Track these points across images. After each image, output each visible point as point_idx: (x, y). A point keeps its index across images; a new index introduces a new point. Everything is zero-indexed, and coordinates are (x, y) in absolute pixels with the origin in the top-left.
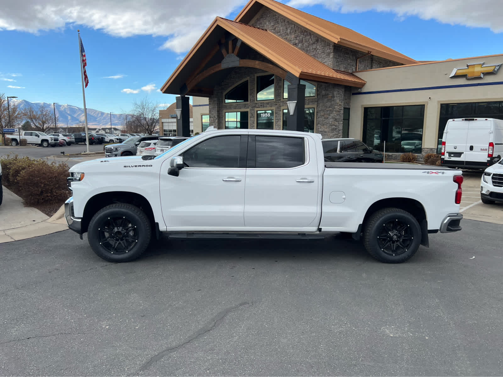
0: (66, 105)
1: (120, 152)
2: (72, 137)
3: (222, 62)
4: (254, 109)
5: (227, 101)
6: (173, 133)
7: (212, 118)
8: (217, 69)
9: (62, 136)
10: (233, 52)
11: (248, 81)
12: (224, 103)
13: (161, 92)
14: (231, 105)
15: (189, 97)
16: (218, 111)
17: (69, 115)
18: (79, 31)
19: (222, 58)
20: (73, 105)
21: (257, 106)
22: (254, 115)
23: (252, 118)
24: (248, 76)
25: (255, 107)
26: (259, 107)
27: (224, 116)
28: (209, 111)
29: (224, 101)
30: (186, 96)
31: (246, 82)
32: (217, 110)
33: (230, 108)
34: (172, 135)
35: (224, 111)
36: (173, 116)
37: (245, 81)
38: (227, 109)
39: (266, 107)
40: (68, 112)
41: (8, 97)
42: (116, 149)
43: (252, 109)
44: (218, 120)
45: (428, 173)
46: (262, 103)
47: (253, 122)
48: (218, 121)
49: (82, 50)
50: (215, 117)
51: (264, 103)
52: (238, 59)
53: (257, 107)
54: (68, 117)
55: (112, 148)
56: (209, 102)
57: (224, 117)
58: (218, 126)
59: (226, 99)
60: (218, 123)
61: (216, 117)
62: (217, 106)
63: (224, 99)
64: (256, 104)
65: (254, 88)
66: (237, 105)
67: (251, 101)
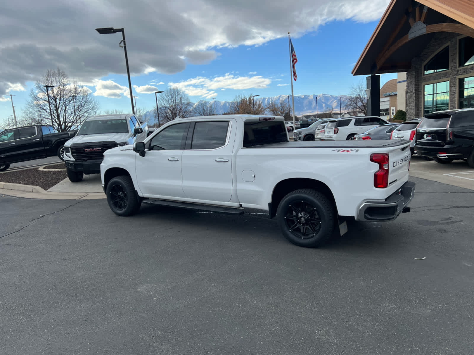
0: (322, 94)
1: (302, 135)
2: (298, 124)
3: (409, 33)
4: (456, 77)
5: (426, 72)
6: (386, 112)
7: (410, 93)
8: (404, 42)
9: (291, 124)
10: (420, 19)
11: (448, 46)
12: (423, 74)
13: (352, 74)
14: (430, 76)
15: (380, 75)
16: (416, 85)
17: (323, 103)
18: (289, 33)
19: (409, 28)
20: (328, 94)
21: (459, 72)
22: (455, 84)
23: (453, 88)
24: (449, 41)
25: (456, 75)
26: (462, 74)
27: (423, 89)
28: (407, 87)
29: (423, 72)
30: (376, 75)
31: (447, 49)
32: (414, 84)
33: (429, 80)
34: (385, 114)
35: (423, 84)
36: (386, 95)
37: (446, 47)
38: (426, 81)
39: (470, 72)
40: (323, 101)
41: (253, 96)
42: (300, 134)
43: (453, 77)
44: (415, 94)
45: (338, 151)
46: (465, 68)
47: (455, 92)
48: (415, 96)
49: (292, 49)
50: (412, 91)
51: (467, 68)
52: (425, 25)
53: (459, 75)
54: (322, 105)
55: (297, 132)
56: (407, 76)
57: (422, 91)
58: (415, 101)
59: (425, 70)
60: (416, 98)
61: (414, 92)
62: (415, 79)
63: (423, 69)
64: (458, 71)
65: (456, 53)
66: (437, 75)
67: (452, 68)
